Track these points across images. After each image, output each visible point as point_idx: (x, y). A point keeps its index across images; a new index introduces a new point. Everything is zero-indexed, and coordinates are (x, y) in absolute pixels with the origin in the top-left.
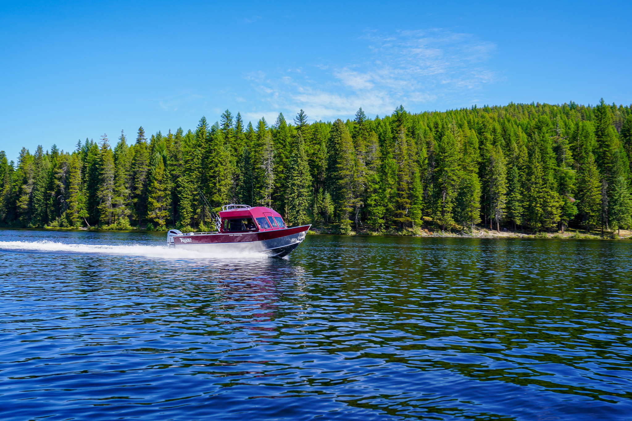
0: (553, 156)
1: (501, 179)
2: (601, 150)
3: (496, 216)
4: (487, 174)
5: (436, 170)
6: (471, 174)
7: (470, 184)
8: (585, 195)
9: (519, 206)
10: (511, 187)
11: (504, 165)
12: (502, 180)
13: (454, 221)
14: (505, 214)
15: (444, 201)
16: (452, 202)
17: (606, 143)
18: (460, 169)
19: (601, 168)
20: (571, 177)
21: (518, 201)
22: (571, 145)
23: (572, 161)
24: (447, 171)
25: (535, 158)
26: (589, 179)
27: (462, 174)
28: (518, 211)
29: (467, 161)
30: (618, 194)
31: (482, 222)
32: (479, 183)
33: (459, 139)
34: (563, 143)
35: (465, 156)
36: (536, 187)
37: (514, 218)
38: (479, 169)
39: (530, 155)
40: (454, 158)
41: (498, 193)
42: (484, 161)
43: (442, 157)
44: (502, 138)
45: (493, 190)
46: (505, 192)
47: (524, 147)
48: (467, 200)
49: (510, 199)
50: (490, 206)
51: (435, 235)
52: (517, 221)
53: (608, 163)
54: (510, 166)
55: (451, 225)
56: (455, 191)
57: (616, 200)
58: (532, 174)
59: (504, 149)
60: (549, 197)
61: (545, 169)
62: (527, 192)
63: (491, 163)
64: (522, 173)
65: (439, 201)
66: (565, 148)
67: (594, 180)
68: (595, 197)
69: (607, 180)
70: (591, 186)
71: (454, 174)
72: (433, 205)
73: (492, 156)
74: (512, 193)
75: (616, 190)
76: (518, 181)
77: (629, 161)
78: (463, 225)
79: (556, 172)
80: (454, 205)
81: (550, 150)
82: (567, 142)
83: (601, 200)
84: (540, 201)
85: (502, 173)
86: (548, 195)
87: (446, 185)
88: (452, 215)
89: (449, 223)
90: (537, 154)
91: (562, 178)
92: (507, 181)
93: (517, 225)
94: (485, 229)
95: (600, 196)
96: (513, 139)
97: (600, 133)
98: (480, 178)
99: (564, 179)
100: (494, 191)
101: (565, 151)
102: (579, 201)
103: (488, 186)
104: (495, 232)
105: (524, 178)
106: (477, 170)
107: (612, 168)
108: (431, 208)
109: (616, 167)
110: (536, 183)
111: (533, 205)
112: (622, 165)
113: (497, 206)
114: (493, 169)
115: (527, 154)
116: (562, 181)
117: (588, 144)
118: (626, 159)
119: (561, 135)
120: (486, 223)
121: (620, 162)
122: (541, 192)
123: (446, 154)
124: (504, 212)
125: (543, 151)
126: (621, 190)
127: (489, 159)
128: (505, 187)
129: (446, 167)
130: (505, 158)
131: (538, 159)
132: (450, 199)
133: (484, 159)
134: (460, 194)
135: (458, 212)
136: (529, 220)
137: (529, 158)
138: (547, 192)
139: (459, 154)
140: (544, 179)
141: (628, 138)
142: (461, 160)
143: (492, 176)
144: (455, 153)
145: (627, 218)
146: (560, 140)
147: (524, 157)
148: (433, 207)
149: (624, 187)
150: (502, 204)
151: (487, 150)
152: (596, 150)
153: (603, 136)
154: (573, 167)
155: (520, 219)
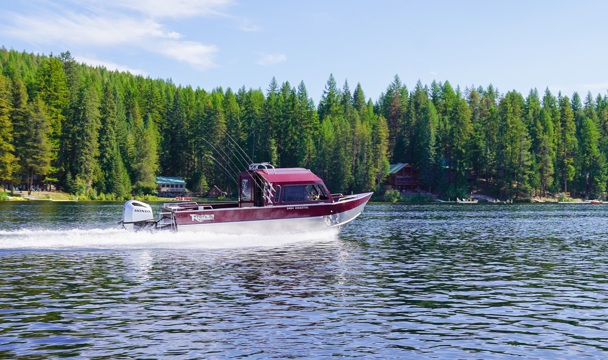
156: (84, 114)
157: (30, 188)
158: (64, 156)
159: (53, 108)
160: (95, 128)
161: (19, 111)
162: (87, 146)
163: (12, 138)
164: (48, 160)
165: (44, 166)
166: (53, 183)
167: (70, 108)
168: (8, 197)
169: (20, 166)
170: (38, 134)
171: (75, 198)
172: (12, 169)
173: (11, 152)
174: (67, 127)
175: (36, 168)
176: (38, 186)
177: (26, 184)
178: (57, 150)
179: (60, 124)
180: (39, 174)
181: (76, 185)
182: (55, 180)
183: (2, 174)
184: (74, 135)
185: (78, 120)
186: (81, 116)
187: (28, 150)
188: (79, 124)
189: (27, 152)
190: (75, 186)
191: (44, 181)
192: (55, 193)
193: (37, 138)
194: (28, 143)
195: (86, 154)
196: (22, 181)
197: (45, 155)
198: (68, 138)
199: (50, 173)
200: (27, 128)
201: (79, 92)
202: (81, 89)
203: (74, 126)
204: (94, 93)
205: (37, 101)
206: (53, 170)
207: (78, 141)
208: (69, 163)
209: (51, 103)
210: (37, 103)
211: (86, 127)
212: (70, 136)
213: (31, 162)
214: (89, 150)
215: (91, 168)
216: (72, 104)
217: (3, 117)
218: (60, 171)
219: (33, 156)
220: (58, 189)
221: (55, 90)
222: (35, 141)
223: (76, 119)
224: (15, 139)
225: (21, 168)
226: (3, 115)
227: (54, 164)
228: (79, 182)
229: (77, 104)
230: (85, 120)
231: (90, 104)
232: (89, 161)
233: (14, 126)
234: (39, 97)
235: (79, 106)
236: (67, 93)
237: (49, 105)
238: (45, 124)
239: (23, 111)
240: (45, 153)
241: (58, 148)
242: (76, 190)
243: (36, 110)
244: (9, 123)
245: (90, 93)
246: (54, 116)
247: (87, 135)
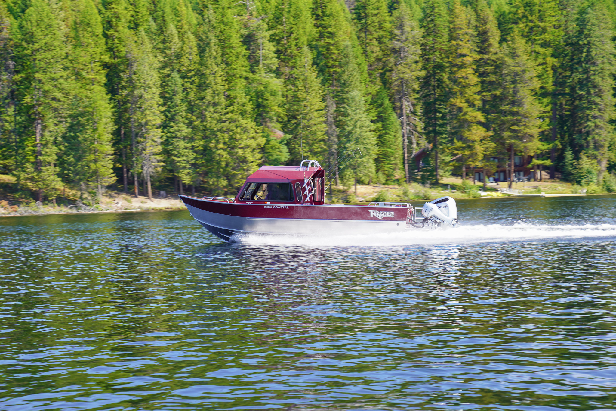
0: (243, 53)
1: (149, 96)
2: (323, 43)
3: (145, 168)
4: (124, 88)
5: (17, 77)
6: (92, 87)
7: (90, 106)
8: (299, 124)
9: (186, 148)
10: (169, 112)
11: (155, 69)
12: (152, 99)
13: (63, 181)
14: (162, 164)
15: (38, 142)
16: (55, 143)
17: (329, 30)
18: (68, 77)
19: (323, 75)
20: (275, 91)
21: (184, 138)
22: (271, 32)
23: (274, 62)
24: (40, 81)
25: (210, 56)
26: (305, 95)
27: (73, 86)
28: (185, 158)
29: (81, 60)
30: (353, 122)
31: (117, 181)
32: (107, 106)
33: (62, 14)
34: (258, 28)
35: (78, 51)
36: (215, 112)
37: (179, 172)
38: (107, 76)
39: (202, 51)
40: (53, 53)
41: (146, 124)
42: (116, 60)
43: (28, 52)
44: (150, 18)
45: (136, 118)
46: (159, 122)
47: (189, 33)
48: (85, 140)
49: (169, 135)
50: (131, 149)
51: (22, 210)
52: (185, 177)
53: (333, 66)
54: (167, 71)
55: (56, 190)
56: (61, 122)
57: (350, 133)
58: (207, 86)
59: (155, 39)
60: (239, 130)
61: (230, 78)
62: (200, 120)
63: (129, 65)
64: (188, 85)
65: (29, 143)
66: (262, 38)
67: (314, 97)
68: (315, 128)
69: (334, 97)
70: (308, 109)
71: (55, 86)
72: (17, 151)
73: (130, 52)
74: (172, 124)
75: (348, 115)
76: (182, 100)
77: (367, 63)
78: (81, 190)
79: (250, 84)
80: (60, 149)
81: (236, 41)
82: (266, 26)
83: (327, 133)
84: (223, 137)
85: (152, 85)
86: (237, 127)
87: (40, 109)
88: (58, 169)
89: (52, 186)
90: (214, 49)
91: (260, 95)
92: (161, 101)
93: (184, 185)
94: (124, 195)
95: (324, 126)
96: (169, 18)
97: (319, 12)
98: (109, 95)
99: (263, 95)
100: (138, 120)
101: (263, 44)
102: (290, 136)
103: (126, 110)
104: (144, 199)
105: (192, 94)
106: (104, 80)
107: (340, 76)
108: (11, 156)
109: (346, 73)
110: (215, 104)
111: (211, 145)
112: (357, 69)
113: (145, 150)
114: (134, 77)
115: (195, 49)
116: (260, 100)
117: (301, 32)
118: (362, 59)
119: (255, 13)
120: (126, 183)
121: (352, 65)
122: (225, 122)
123: (37, 46)
124: (158, 161)
125: (224, 43)
126: (356, 114)
127: (125, 57)
128: (158, 112)
129: (37, 72)
130: (156, 57)
131: (215, 58)
132: (52, 139)
133: (115, 57)
134: (71, 128)
135: (70, 164)
136: (206, 174)
137: (201, 57)
138: (235, 121)
139: (63, 45)
140: (229, 96)
141: (363, 21)
142: (69, 57)
143: (132, 91)
144: (56, 43)
145: (368, 163)
146: (254, 23)
147: (190, 54)
148: (16, 155)
149: (360, 109)
150: (154, 146)
151: (119, 38)
152: (314, 43)
153: (324, 16)
154: (278, 73)
155: (189, 173)
156: (588, 51)
157: (510, 177)
158: (559, 124)
159: (538, 49)
160: (608, 72)
161: (488, 59)
162: (596, 104)
163: (480, 102)
164: (535, 132)
165: (530, 141)
166: (545, 168)
167: (566, 46)
168: (480, 192)
169: (493, 145)
170: (518, 91)
171: (582, 191)
172: (483, 149)
173: (480, 123)
174: (560, 77)
175: (517, 146)
176: (522, 173)
177: (504, 172)
178: (548, 114)
179: (551, 72)
180: (523, 156)
181: (581, 169)
182: (548, 163)
183: (469, 158)
184: (573, 89)
185: (580, 62)
186: (584, 55)
187: (505, 119)
188: (581, 70)
189: (502, 121)
190: (580, 171)
191: (530, 166)
192: (548, 184)
193: (516, 98)
194: (505, 107)
195: (595, 117)
196: (498, 167)
197: (531, 124)
198: (564, 95)
199: (539, 152)
200: (500, 84)
201: (578, 16)
202: (581, 10)
203: (573, 73)
204: (604, 15)
205: (513, 39)
206: (543, 148)
207: (580, 97)
208: (567, 135)
209: (535, 40)
210: (514, 43)
211: (592, 72)
212: (567, 90)
213: (510, 137)
214: (600, 110)
215: (605, 140)
216: (569, 38)
217: (465, 70)
218: (554, 149)
219: (512, 128)
220: (552, 177)
221: (541, 19)
222: (513, 103)
223: (575, 61)
224: (484, 102)
225: (496, 147)
226: (465, 68)
227: (544, 137)
228: (586, 163)
229: (577, 37)
230: (590, 60)
231: (598, 34)
232: (601, 128)
233: (483, 82)
234: (516, 32)
235: (579, 40)
236: (559, 21)
237: (532, 44)
238: (527, 75)
239: (493, 57)
240: (530, 122)
241: (549, 112)
242: (581, 177)
243: (513, 55)
244: (474, 79)
245: (596, 15)
246: (540, 60)
247: (595, 87)
